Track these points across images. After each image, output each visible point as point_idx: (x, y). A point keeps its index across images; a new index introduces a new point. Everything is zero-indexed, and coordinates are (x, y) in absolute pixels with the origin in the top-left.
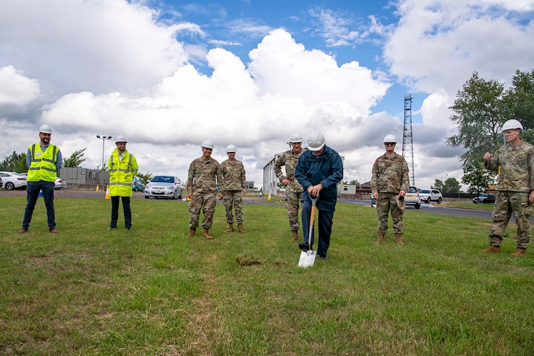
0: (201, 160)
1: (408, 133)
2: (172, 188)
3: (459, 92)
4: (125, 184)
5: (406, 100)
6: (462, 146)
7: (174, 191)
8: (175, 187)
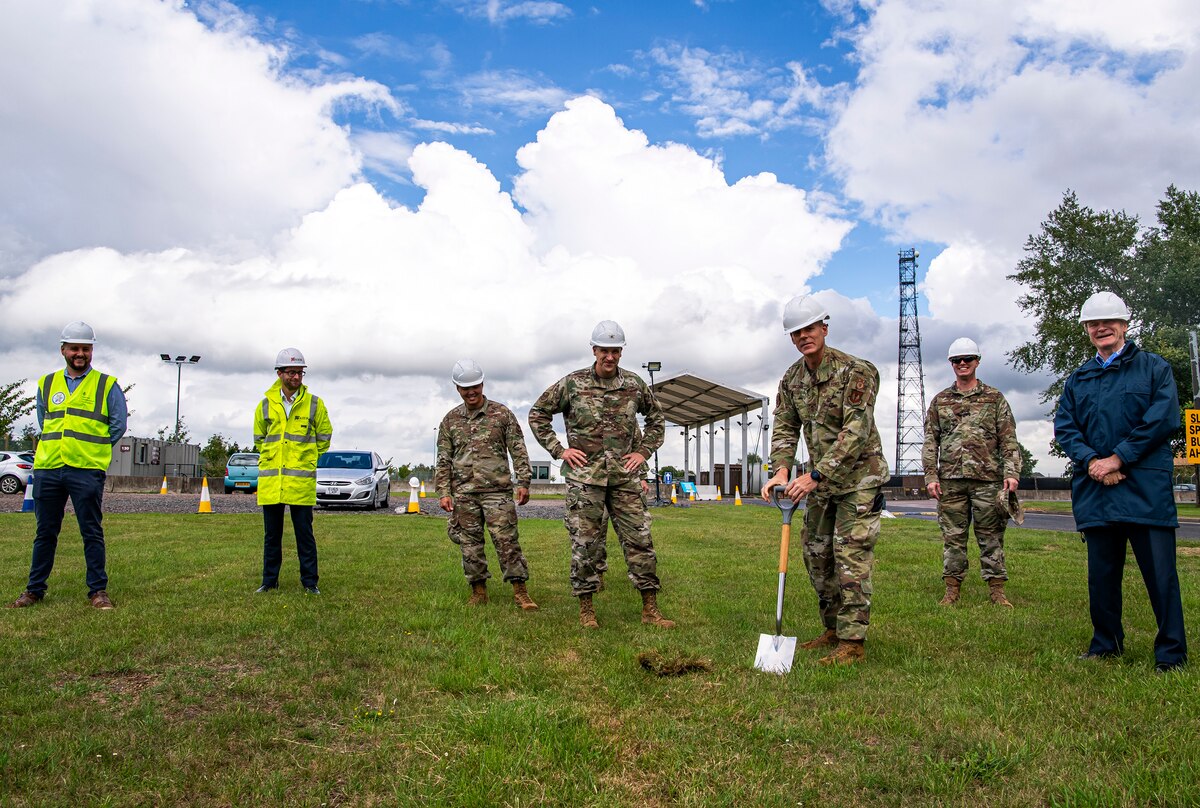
0: (463, 412)
1: (909, 338)
2: (367, 482)
3: (1031, 239)
4: (300, 474)
5: (902, 261)
6: (1047, 367)
7: (373, 488)
8: (376, 478)
